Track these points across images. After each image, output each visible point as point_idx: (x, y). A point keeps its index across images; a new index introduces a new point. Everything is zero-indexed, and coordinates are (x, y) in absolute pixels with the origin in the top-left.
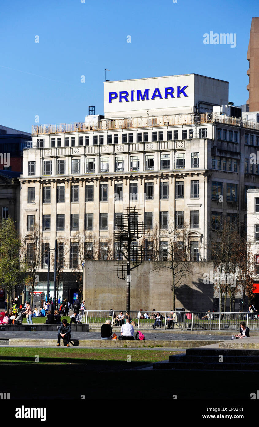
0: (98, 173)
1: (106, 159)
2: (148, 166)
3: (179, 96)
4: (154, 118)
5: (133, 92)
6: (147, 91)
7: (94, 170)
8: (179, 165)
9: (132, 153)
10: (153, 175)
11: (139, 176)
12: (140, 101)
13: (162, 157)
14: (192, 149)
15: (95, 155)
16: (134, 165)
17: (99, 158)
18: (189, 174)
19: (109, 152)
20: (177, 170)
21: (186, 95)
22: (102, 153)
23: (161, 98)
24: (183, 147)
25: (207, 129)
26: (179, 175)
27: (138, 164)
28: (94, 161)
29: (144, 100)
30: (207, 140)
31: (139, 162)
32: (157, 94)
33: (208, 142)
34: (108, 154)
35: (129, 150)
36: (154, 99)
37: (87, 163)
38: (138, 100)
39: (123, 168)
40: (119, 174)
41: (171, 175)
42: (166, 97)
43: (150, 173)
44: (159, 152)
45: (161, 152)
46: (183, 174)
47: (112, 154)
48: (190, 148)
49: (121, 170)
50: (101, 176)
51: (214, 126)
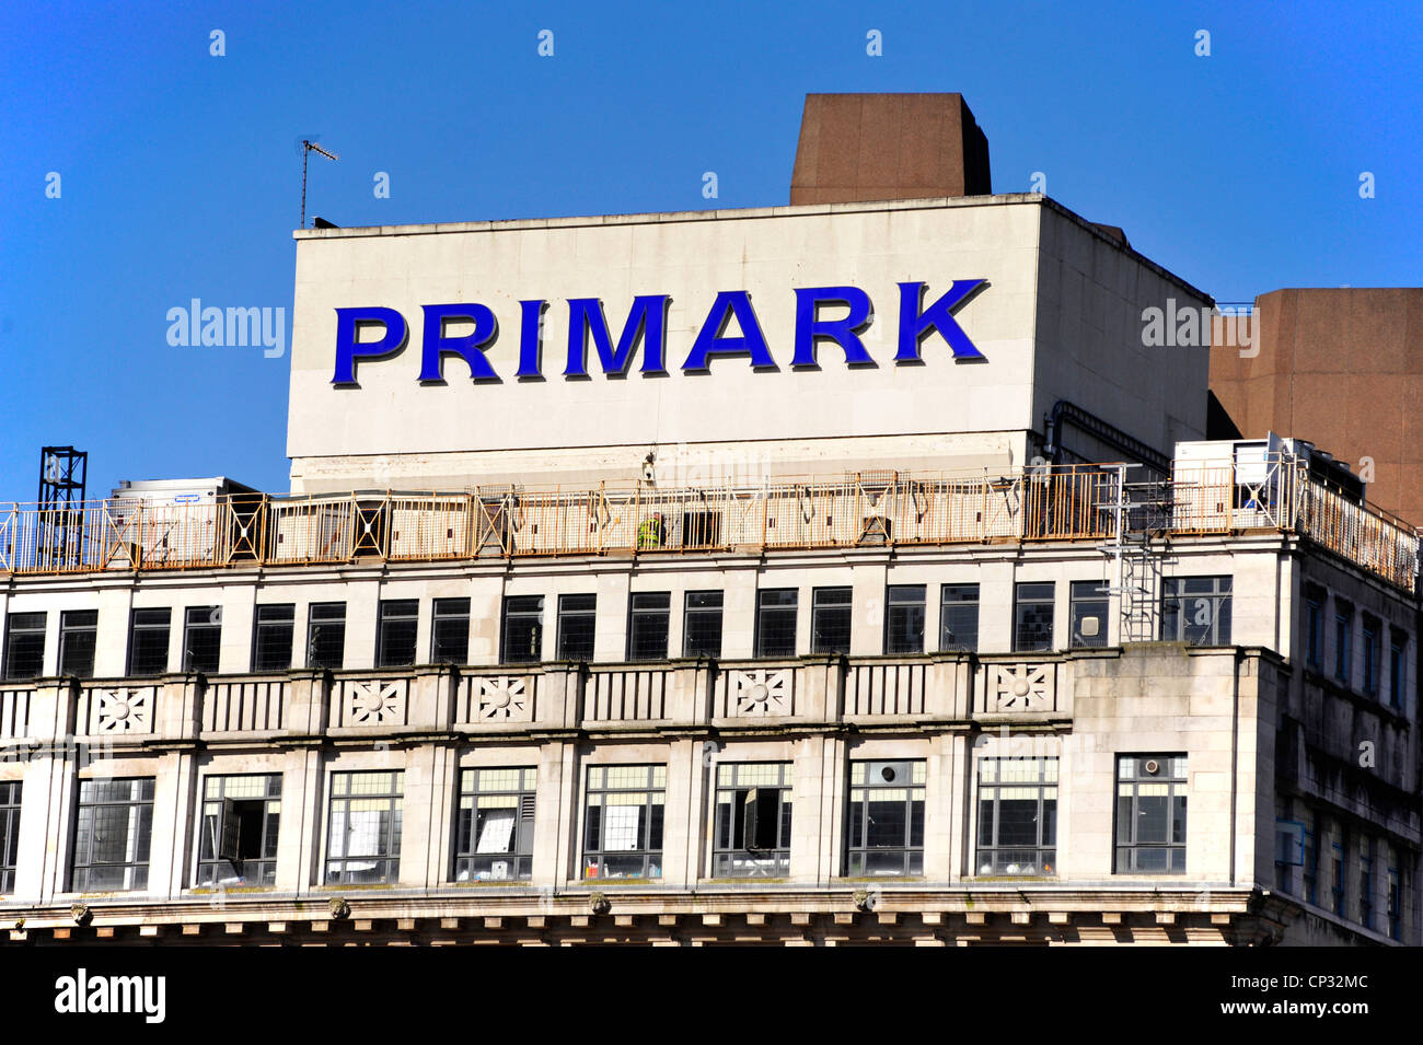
0: (304, 888)
1: (382, 784)
2: (738, 844)
3: (908, 354)
4: (696, 507)
5: (532, 312)
6: (650, 313)
7: (271, 867)
8: (1005, 847)
9: (609, 738)
10: (788, 916)
11: (663, 921)
12: (587, 378)
13: (857, 779)
14: (1125, 724)
15: (287, 744)
16: (620, 834)
17: (321, 773)
18: (1099, 915)
19: (410, 728)
20: (986, 879)
21: (965, 352)
22: (346, 732)
23: (763, 361)
24: (1041, 707)
25: (1226, 580)
26: (1016, 919)
27: (653, 823)
28: (275, 789)
29: (623, 376)
30: (1254, 662)
31: (659, 811)
32: (733, 330)
33: (1260, 677)
34: (404, 741)
35: (580, 715)
36: (707, 372)
37: (213, 810)
38: (576, 370)
39: (521, 850)
40: (498, 900)
41: (946, 916)
42: (805, 359)
43: (763, 897)
44: (838, 735)
45: (851, 735)
46: (1053, 919)
47: (437, 744)
48: (1112, 716)
49: (500, 870)
50: (335, 908)
51: (1287, 565)
